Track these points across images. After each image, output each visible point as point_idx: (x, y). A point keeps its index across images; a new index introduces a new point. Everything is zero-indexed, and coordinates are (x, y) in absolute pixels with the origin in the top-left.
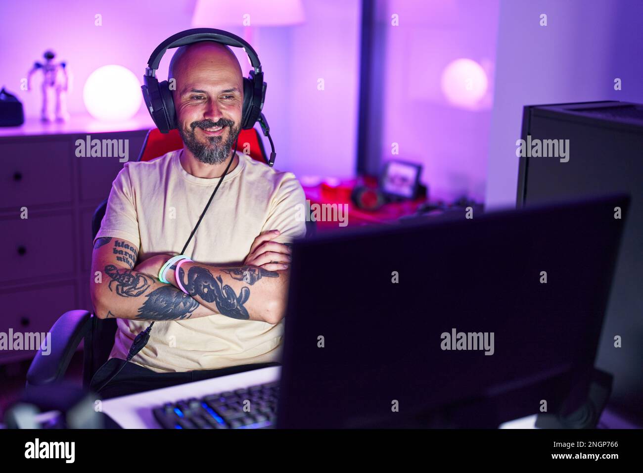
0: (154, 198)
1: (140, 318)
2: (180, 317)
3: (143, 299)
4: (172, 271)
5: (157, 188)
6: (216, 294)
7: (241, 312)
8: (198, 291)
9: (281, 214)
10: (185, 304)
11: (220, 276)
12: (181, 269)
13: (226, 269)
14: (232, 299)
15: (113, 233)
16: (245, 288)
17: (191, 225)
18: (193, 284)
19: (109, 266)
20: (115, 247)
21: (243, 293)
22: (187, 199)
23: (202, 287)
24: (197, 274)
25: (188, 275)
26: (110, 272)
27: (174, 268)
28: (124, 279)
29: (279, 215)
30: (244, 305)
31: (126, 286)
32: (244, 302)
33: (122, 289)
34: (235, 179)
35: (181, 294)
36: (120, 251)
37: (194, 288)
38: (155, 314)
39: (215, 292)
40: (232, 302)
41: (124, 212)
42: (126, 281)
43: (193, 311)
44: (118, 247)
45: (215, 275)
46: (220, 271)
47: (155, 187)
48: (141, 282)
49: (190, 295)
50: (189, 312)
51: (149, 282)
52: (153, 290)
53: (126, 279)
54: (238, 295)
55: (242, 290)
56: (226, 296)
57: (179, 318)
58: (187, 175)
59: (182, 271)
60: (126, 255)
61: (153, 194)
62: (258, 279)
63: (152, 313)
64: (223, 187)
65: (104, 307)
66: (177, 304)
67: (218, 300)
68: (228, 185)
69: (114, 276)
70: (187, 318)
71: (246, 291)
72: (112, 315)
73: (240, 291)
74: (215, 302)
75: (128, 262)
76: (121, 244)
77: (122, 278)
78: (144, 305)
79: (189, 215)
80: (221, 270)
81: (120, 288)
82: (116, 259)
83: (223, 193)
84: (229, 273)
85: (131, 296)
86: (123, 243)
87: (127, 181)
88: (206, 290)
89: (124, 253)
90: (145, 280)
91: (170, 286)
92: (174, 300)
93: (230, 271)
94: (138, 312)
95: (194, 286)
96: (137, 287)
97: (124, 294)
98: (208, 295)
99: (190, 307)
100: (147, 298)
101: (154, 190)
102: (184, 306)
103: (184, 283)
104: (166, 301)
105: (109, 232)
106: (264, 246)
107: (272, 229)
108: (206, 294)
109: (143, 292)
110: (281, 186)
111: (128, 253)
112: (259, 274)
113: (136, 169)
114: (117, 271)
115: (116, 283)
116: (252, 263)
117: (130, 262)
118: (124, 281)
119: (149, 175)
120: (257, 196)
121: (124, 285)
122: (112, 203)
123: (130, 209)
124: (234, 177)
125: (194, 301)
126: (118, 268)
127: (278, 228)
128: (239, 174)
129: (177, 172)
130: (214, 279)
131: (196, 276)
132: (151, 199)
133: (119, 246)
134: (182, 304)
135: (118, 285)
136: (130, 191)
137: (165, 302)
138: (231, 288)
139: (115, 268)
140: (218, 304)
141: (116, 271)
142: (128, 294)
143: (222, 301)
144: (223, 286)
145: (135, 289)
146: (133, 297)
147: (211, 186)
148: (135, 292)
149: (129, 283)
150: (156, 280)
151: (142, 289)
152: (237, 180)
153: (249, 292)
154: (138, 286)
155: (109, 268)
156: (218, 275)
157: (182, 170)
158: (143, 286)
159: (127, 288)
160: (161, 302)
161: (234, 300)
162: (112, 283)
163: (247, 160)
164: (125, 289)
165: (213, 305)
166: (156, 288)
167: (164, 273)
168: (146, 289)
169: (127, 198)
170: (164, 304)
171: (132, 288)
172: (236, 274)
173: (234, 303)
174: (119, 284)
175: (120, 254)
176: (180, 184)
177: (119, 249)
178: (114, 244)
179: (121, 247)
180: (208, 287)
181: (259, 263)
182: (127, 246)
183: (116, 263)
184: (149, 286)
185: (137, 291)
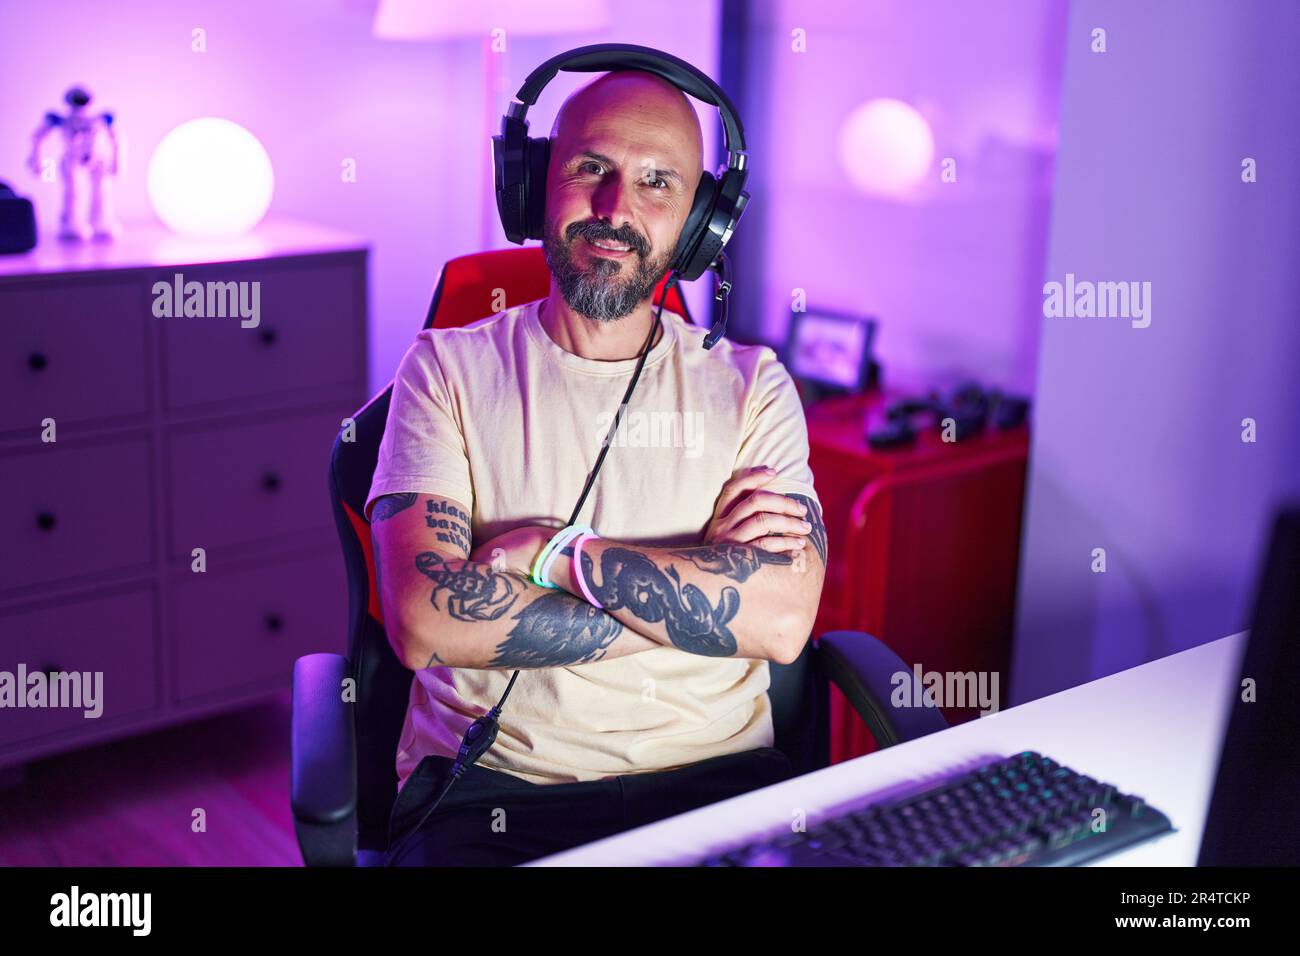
0: (499, 404)
1: (497, 665)
2: (583, 658)
3: (506, 625)
4: (565, 559)
5: (500, 384)
6: (668, 605)
7: (721, 641)
8: (626, 600)
9: (769, 433)
10: (593, 631)
11: (672, 566)
12: (584, 554)
13: (683, 552)
14: (702, 615)
15: (418, 484)
16: (729, 590)
17: (586, 459)
18: (614, 586)
19: (424, 555)
20: (429, 514)
21: (726, 601)
22: (571, 405)
23: (636, 590)
24: (621, 564)
25: (602, 564)
26: (429, 569)
27: (569, 551)
28: (464, 583)
29: (765, 435)
30: (729, 626)
31: (470, 599)
32: (729, 619)
33: (462, 606)
34: (664, 361)
35: (585, 609)
36: (441, 521)
37: (617, 593)
38: (532, 655)
39: (665, 600)
40: (702, 621)
41: (435, 437)
42: (469, 588)
43: (609, 644)
44: (434, 513)
45: (662, 565)
46: (669, 557)
47: (496, 381)
48: (500, 590)
49: (605, 610)
50: (601, 648)
51: (517, 587)
52: (525, 605)
53: (468, 584)
54: (715, 605)
55: (722, 594)
56: (689, 608)
57: (579, 661)
58: (563, 354)
59: (586, 559)
60: (454, 528)
61: (497, 395)
62: (755, 569)
63: (524, 653)
64: (645, 379)
65: (421, 645)
66: (577, 632)
67: (671, 616)
68: (653, 374)
69: (442, 577)
70: (597, 660)
71: (731, 594)
72: (440, 661)
73: (719, 596)
74: (663, 622)
75: (460, 544)
76: (440, 507)
77: (459, 582)
78: (509, 638)
79: (581, 437)
80: (670, 554)
81: (456, 603)
82: (436, 537)
83: (645, 392)
84: (691, 560)
85: (481, 618)
86: (444, 504)
87: (432, 369)
88: (644, 597)
89: (450, 525)
90: (508, 583)
91: (558, 594)
92: (570, 623)
93: (691, 554)
94: (497, 652)
95: (616, 590)
96: (493, 600)
97: (466, 617)
98: (649, 607)
99: (604, 636)
100: (516, 622)
101: (496, 387)
102: (592, 634)
103: (593, 583)
104: (556, 626)
105: (410, 481)
106: (751, 501)
107: (755, 464)
108: (645, 604)
109: (506, 609)
110: (759, 375)
111: (458, 526)
112: (754, 559)
113: (447, 344)
114: (445, 566)
115: (445, 594)
116: (731, 536)
117: (464, 544)
118: (465, 589)
119: (478, 357)
120: (713, 398)
121: (464, 596)
122: (405, 419)
123: (449, 429)
124: (661, 359)
125: (612, 621)
126: (446, 558)
127: (769, 463)
128: (670, 353)
129: (537, 348)
130: (660, 572)
131: (619, 567)
132: (493, 409)
133: (437, 511)
134: (587, 631)
135: (451, 598)
136: (443, 391)
137: (552, 629)
138: (699, 590)
139: (439, 559)
140: (670, 626)
141: (442, 565)
142: (474, 615)
143: (681, 619)
144: (682, 586)
145: (489, 604)
146: (485, 622)
147: (620, 378)
148: (489, 611)
149: (476, 591)
150: (527, 583)
151: (503, 604)
152: (669, 364)
153: (738, 596)
154: (496, 596)
155: (424, 559)
156: (667, 564)
157: (550, 345)
158: (505, 596)
159: (472, 602)
160: (545, 627)
161: (706, 616)
162: (438, 592)
163: (677, 323)
164: (468, 604)
165: (659, 629)
166: (532, 600)
167: (546, 565)
168: (511, 604)
169: (438, 405)
170: (550, 633)
171: (483, 602)
172: (705, 560)
173: (706, 622)
174: (453, 593)
175: (441, 527)
176: (551, 374)
177: (438, 516)
178: (425, 506)
179: (442, 514)
180: (649, 589)
181: (746, 535)
182: (453, 511)
183: (437, 547)
184: (516, 597)
185: (492, 608)
